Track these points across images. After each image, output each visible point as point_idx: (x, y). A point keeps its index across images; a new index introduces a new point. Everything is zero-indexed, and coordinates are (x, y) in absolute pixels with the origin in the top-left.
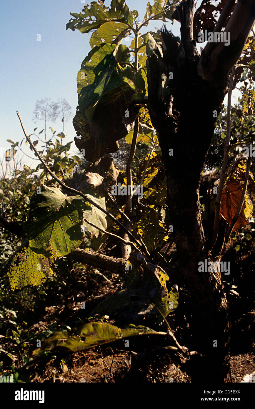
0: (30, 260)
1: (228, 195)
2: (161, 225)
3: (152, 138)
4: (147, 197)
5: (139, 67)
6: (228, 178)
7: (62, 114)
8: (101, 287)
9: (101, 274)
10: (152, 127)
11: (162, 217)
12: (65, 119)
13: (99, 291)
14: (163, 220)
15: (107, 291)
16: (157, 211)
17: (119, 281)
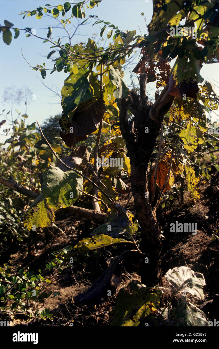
0: (40, 211)
1: (160, 171)
2: (114, 189)
3: (109, 131)
4: (105, 170)
5: (103, 85)
6: (160, 161)
7: (25, 98)
8: (57, 237)
9: (57, 227)
10: (109, 123)
11: (115, 183)
12: (27, 102)
13: (55, 241)
14: (115, 186)
15: (62, 240)
16: (111, 179)
17: (71, 232)
